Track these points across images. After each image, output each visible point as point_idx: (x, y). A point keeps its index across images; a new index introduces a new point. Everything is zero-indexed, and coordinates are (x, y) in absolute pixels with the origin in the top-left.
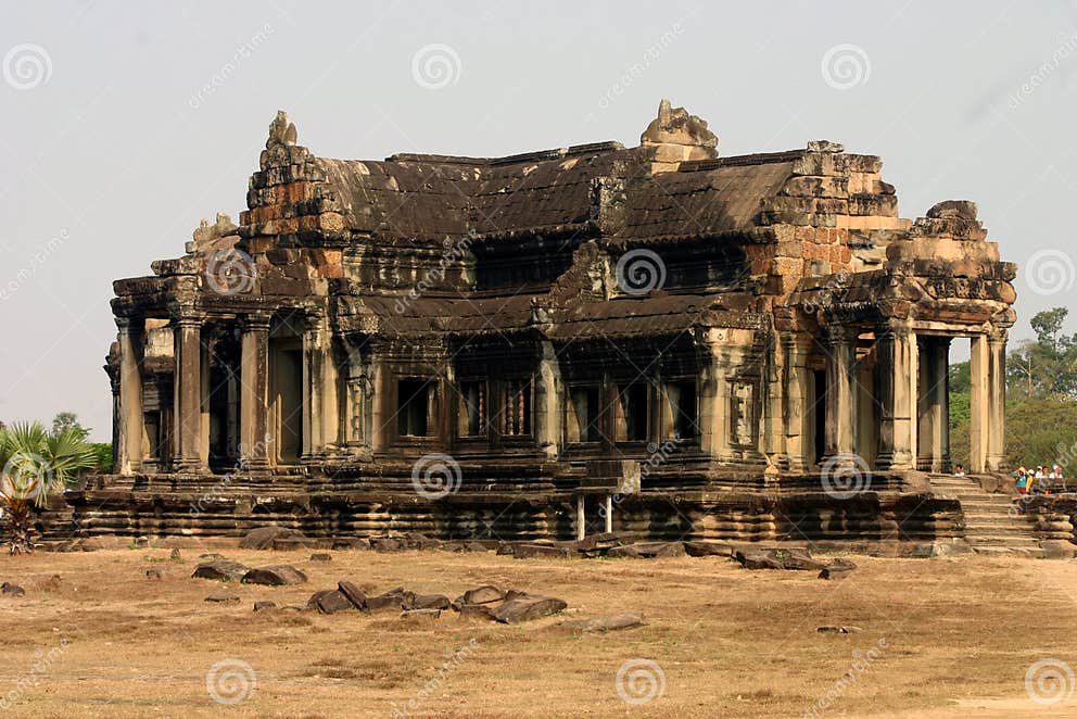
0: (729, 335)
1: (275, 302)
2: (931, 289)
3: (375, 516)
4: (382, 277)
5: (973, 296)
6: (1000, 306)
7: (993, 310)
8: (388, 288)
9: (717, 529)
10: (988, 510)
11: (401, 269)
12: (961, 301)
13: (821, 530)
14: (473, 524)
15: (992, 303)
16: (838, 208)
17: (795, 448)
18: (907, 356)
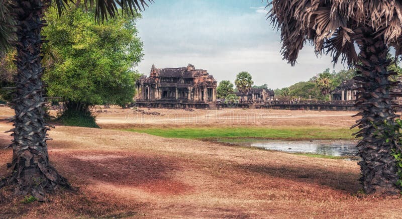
0: (190, 88)
9: (188, 107)
10: (213, 105)
15: (214, 85)
16: (202, 75)
17: (197, 99)
18: (205, 90)
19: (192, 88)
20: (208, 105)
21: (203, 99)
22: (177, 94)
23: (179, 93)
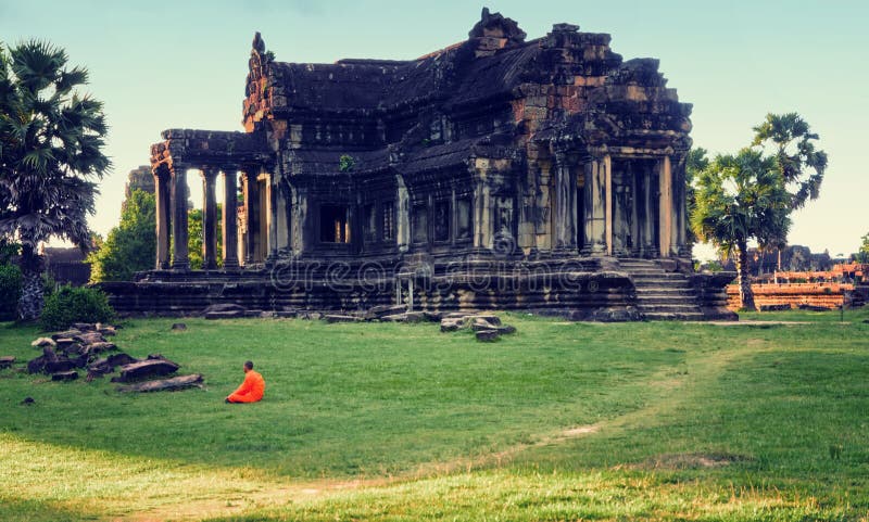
0: (491, 163)
1: (242, 156)
2: (620, 123)
3: (296, 295)
4: (318, 137)
5: (654, 128)
6: (678, 135)
7: (672, 137)
8: (323, 145)
9: (473, 302)
10: (661, 285)
11: (332, 132)
12: (646, 131)
13: (545, 301)
14: (358, 300)
15: (672, 133)
16: (576, 71)
17: (542, 243)
18: (603, 173)
19: (501, 164)
20: (623, 284)
21: (581, 242)
22: (403, 216)
23: (415, 211)
